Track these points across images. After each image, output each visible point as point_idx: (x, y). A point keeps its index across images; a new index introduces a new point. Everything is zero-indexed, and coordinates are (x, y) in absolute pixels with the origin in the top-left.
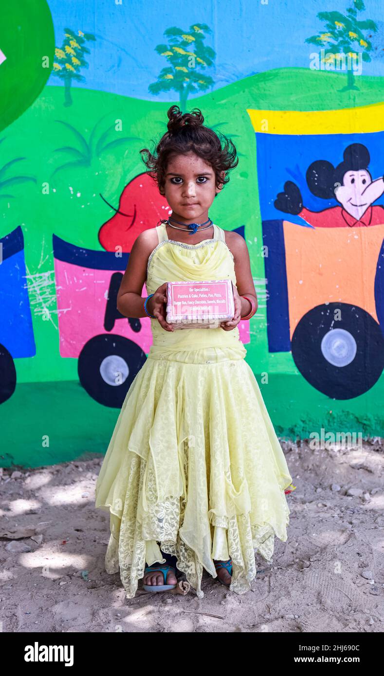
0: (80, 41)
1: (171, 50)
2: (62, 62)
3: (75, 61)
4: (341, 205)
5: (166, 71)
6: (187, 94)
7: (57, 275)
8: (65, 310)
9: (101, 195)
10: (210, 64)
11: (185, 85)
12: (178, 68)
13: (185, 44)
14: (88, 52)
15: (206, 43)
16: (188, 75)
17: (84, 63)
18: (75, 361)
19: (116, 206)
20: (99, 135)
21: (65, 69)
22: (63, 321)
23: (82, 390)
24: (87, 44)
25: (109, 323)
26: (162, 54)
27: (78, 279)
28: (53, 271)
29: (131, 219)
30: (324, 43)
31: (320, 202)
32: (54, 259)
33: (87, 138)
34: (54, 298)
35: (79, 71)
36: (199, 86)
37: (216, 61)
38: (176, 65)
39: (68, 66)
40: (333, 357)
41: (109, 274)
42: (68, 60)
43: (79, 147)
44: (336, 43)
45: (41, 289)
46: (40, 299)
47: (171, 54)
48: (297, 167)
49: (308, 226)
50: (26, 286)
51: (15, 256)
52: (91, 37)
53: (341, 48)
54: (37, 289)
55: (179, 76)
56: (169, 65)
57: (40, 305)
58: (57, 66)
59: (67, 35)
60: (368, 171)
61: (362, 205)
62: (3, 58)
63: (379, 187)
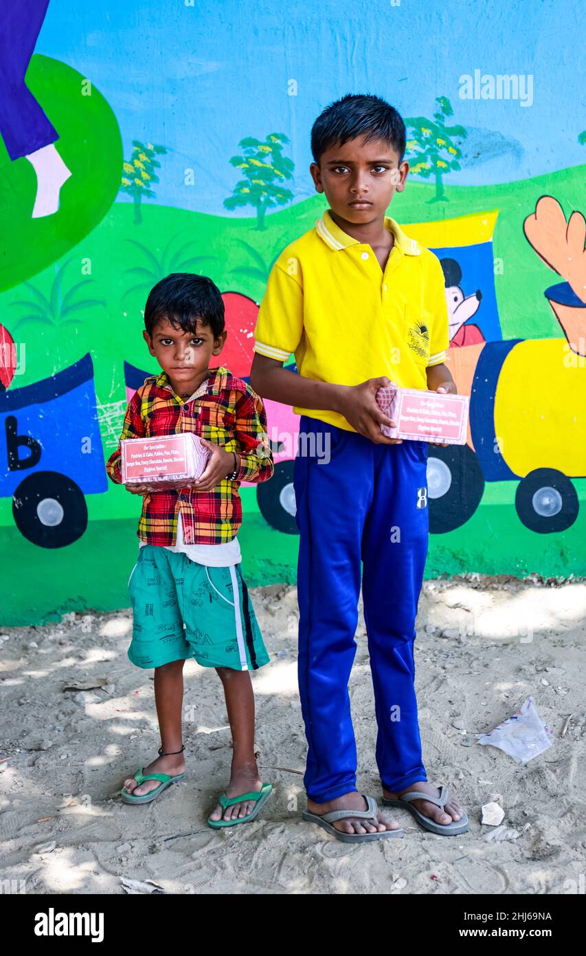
0: (149, 154)
1: (247, 162)
2: (131, 177)
3: (145, 175)
5: (242, 185)
6: (265, 209)
10: (288, 176)
11: (262, 199)
12: (254, 181)
13: (261, 156)
14: (159, 166)
15: (284, 154)
16: (265, 189)
17: (154, 178)
20: (171, 255)
21: (134, 184)
24: (158, 158)
26: (237, 167)
30: (411, 152)
32: (126, 387)
33: (159, 257)
35: (149, 186)
36: (277, 200)
38: (252, 178)
39: (138, 181)
42: (137, 174)
43: (151, 267)
44: (423, 151)
45: (112, 420)
46: (111, 430)
47: (247, 166)
50: (97, 417)
51: (85, 385)
52: (161, 150)
53: (429, 157)
54: (108, 420)
55: (256, 189)
56: (244, 178)
57: (112, 436)
58: (126, 181)
59: (136, 148)
60: (460, 288)
61: (454, 325)
62: (68, 174)
63: (472, 304)
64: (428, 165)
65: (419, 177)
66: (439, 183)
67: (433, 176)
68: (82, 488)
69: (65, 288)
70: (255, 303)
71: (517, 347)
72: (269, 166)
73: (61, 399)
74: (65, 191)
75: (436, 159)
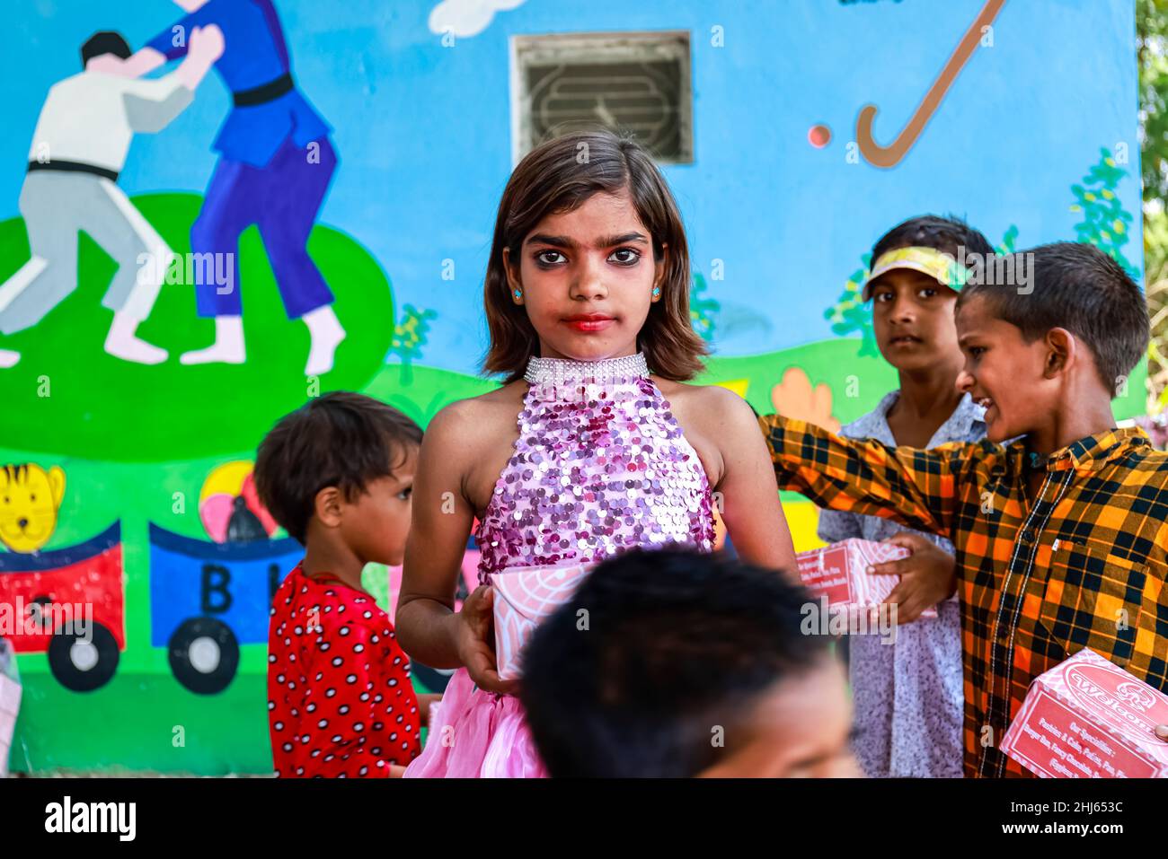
0: (419, 318)
2: (401, 339)
3: (415, 338)
14: (429, 330)
17: (423, 341)
21: (404, 346)
24: (429, 322)
35: (418, 348)
39: (408, 344)
42: (406, 337)
52: (431, 314)
58: (396, 343)
59: (407, 313)
62: (342, 335)
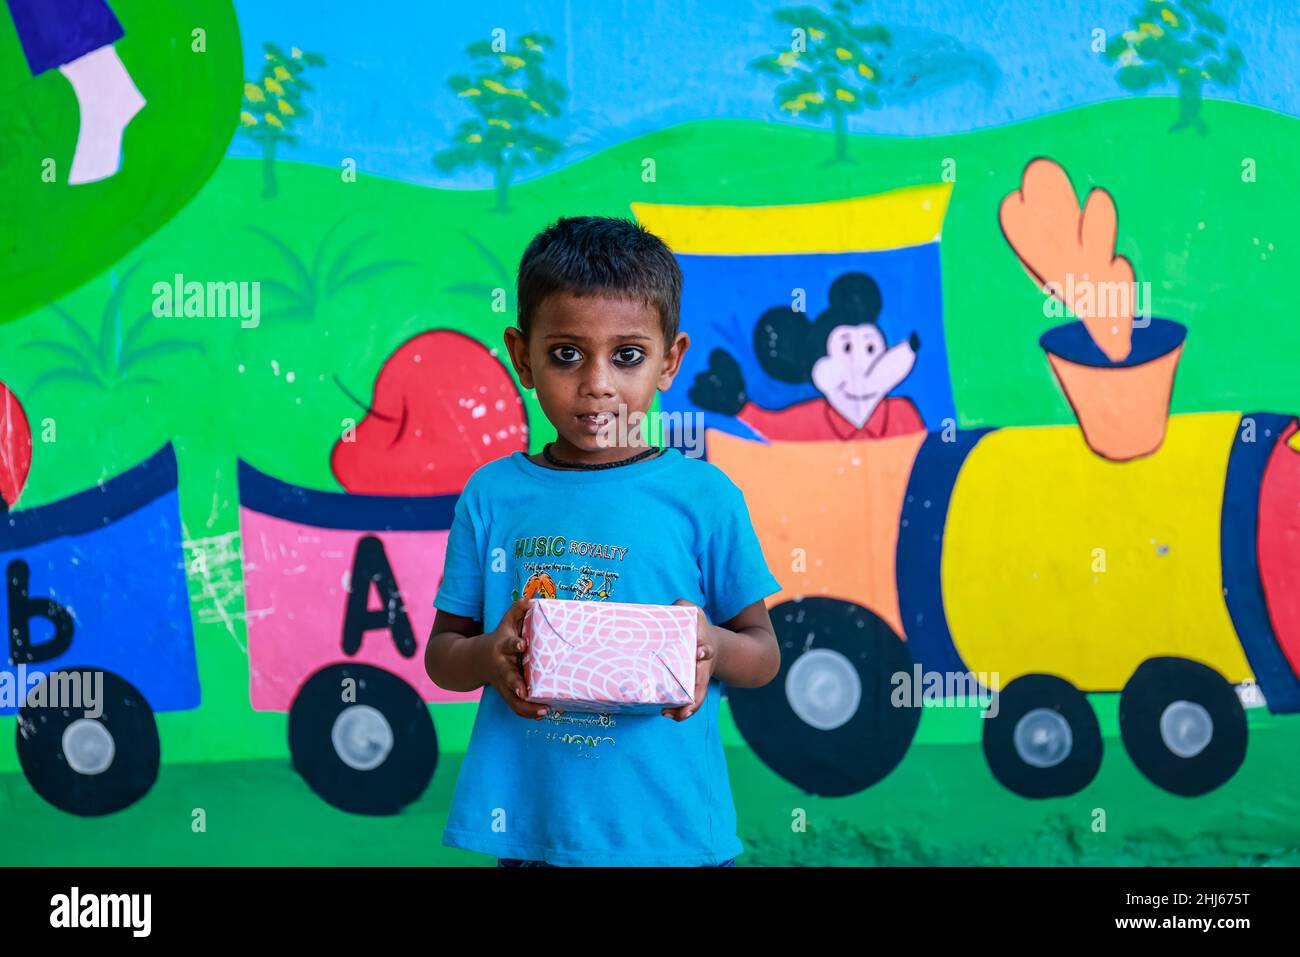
0: (294, 67)
1: (479, 86)
2: (258, 110)
3: (285, 107)
4: (822, 397)
5: (469, 128)
6: (512, 173)
7: (248, 542)
8: (262, 614)
9: (336, 379)
10: (557, 112)
11: (506, 155)
12: (492, 122)
13: (505, 74)
14: (309, 89)
15: (548, 71)
16: (513, 136)
17: (300, 112)
18: (280, 719)
19: (367, 400)
20: (331, 256)
21: (264, 124)
22: (258, 634)
23: (297, 778)
24: (309, 74)
25: (351, 641)
26: (461, 95)
27: (289, 548)
28: (237, 534)
29: (396, 427)
30: (787, 71)
31: (782, 391)
32: (239, 508)
33: (308, 261)
34: (239, 589)
35: (292, 127)
36: (535, 157)
37: (571, 106)
38: (489, 115)
39: (271, 118)
40: (813, 710)
41: (350, 539)
42: (270, 105)
43: (291, 280)
44: (810, 71)
45: (212, 570)
46: (210, 590)
47: (476, 92)
48: (735, 321)
49: (758, 439)
50: (183, 562)
51: (160, 503)
52: (317, 60)
53: (821, 81)
54: (203, 569)
55: (494, 136)
56: (472, 115)
57: (210, 602)
58: (248, 118)
59: (269, 56)
60: (879, 329)
61: (866, 397)
62: (138, 102)
63: (901, 359)
64: (818, 98)
65: (802, 120)
66: (840, 127)
67: (828, 119)
68: (152, 700)
69: (126, 319)
70: (486, 350)
71: (986, 443)
72: (519, 93)
73: (115, 529)
74: (133, 134)
75: (834, 85)
